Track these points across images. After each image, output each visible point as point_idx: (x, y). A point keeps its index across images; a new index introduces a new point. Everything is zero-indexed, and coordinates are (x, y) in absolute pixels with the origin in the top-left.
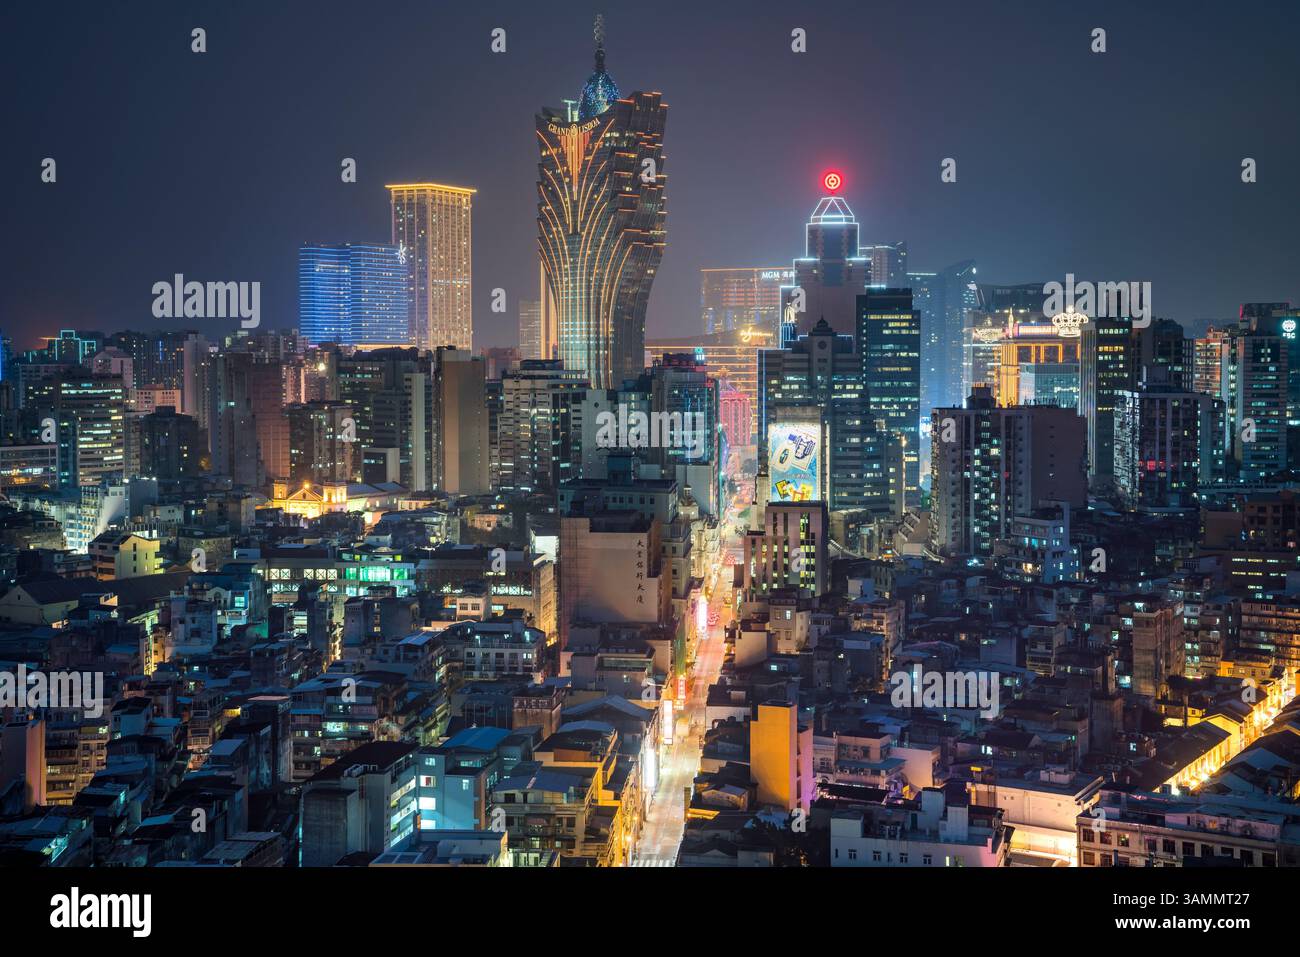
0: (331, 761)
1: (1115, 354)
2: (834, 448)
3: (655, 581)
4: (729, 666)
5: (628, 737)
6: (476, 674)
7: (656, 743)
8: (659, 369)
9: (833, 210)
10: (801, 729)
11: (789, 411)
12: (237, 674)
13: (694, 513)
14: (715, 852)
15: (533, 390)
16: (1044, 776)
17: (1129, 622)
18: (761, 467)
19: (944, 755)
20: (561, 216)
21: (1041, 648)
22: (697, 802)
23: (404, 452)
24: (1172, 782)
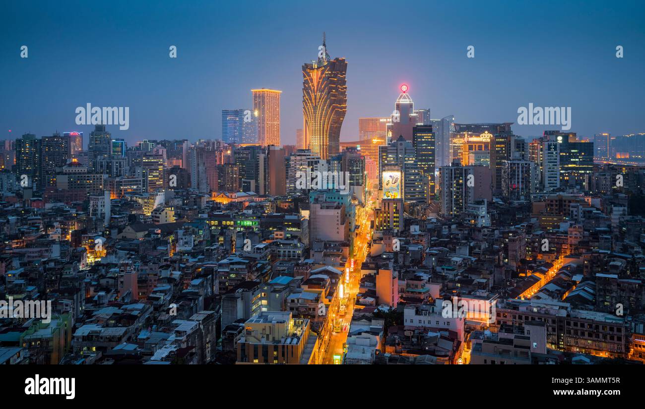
0: (232, 287)
1: (502, 148)
2: (405, 180)
3: (344, 226)
4: (369, 255)
5: (334, 281)
6: (281, 258)
7: (343, 283)
8: (344, 153)
9: (404, 98)
10: (394, 278)
11: (389, 167)
12: (200, 257)
13: (356, 203)
14: (364, 320)
15: (301, 160)
16: (478, 294)
17: (507, 240)
18: (380, 187)
19: (443, 287)
20: (311, 100)
21: (477, 250)
22: (358, 303)
23: (257, 181)
24: (522, 295)
